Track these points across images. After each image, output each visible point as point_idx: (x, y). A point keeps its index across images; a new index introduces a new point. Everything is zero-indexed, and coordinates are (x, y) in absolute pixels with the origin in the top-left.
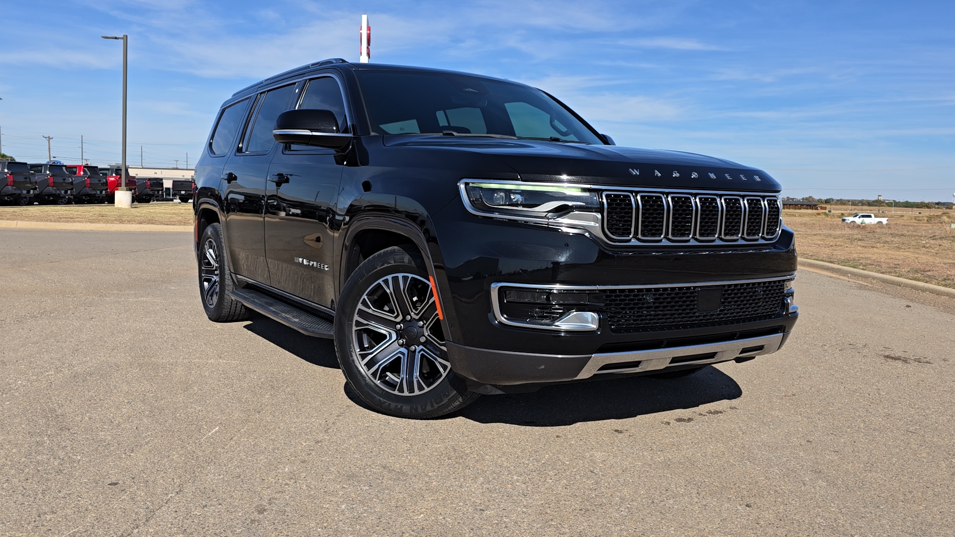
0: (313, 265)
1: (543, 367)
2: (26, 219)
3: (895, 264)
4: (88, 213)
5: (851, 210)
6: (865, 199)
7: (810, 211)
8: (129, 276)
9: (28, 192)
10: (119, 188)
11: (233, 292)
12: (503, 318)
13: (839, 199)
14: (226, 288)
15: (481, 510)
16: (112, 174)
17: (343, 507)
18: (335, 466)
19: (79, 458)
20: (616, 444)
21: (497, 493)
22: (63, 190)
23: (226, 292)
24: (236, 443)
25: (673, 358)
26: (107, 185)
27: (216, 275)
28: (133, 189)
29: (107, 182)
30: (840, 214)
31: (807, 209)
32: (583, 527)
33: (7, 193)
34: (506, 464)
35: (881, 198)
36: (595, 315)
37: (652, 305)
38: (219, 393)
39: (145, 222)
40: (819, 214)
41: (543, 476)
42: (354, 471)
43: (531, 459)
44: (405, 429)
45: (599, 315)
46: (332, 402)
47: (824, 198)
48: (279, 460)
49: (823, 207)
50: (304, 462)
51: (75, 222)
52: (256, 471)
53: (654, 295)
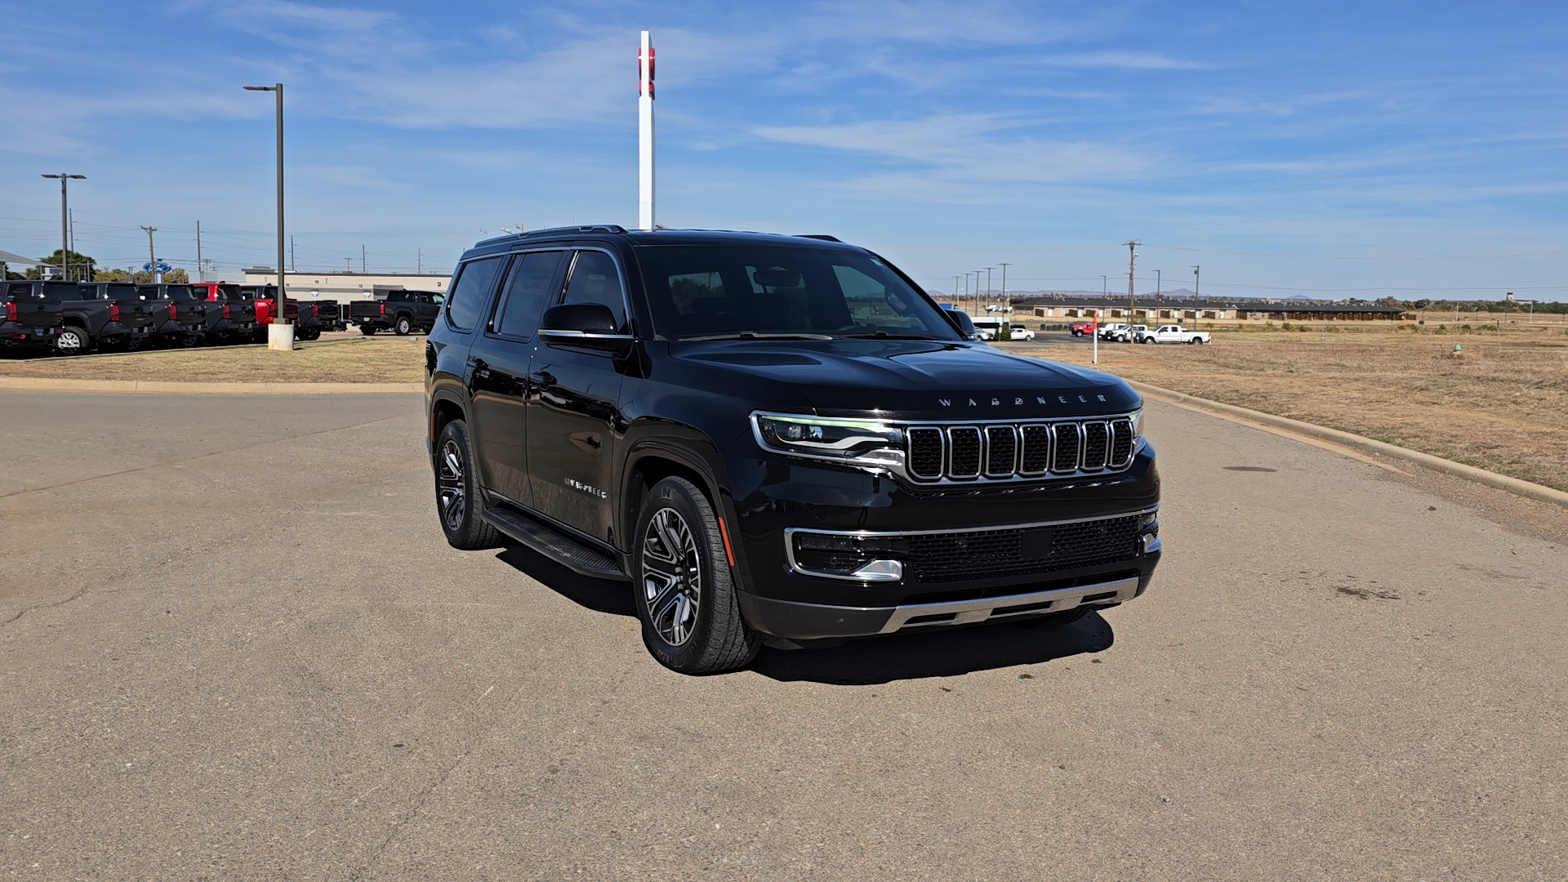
0: (587, 489)
1: (842, 620)
2: (149, 378)
3: (1452, 436)
4: (233, 364)
5: (1458, 320)
6: (1484, 300)
7: (1388, 322)
8: (323, 475)
9: (141, 330)
10: (275, 319)
11: (484, 513)
12: (797, 567)
13: (1440, 300)
14: (475, 505)
15: (776, 770)
16: (260, 297)
17: (636, 767)
18: (625, 727)
19: (354, 719)
20: (939, 704)
21: (795, 754)
22: (190, 324)
23: (475, 510)
24: (516, 704)
25: (994, 609)
26: (255, 314)
27: (459, 487)
28: (293, 319)
29: (254, 308)
30: (1438, 327)
31: (1384, 319)
32: (878, 787)
33: (110, 333)
34: (809, 725)
35: (1512, 298)
36: (898, 564)
37: (965, 551)
38: (485, 646)
39: (321, 378)
40: (1402, 328)
41: (848, 738)
42: (645, 733)
43: (838, 720)
44: (701, 688)
45: (903, 564)
46: (618, 656)
47: (1413, 299)
48: (565, 722)
49: (1411, 316)
50: (592, 723)
51: (219, 380)
52: (542, 733)
53: (968, 539)
